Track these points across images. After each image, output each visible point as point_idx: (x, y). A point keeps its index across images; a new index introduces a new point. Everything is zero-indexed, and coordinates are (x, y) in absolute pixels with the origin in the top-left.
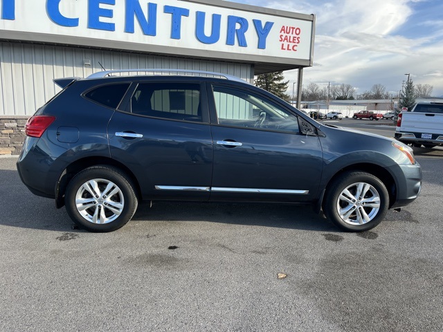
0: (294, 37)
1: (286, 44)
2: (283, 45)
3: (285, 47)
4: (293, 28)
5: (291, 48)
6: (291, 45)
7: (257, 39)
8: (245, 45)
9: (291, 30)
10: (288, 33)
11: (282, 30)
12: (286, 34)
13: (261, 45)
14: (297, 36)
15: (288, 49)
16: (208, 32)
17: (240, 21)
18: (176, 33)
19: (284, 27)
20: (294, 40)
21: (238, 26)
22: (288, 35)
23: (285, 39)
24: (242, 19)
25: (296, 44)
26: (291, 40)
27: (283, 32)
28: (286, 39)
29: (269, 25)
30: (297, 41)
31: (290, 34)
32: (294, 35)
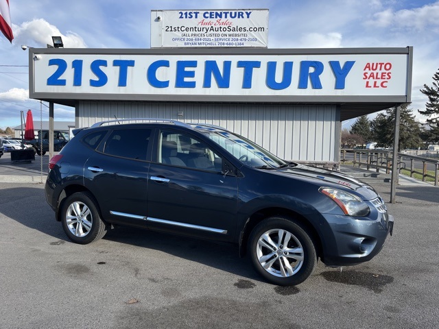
0: (382, 73)
1: (371, 82)
2: (368, 82)
3: (371, 84)
4: (381, 64)
5: (378, 84)
7: (334, 79)
8: (320, 87)
9: (379, 66)
10: (375, 70)
11: (366, 67)
12: (372, 71)
13: (340, 84)
14: (387, 72)
15: (375, 86)
16: (279, 78)
17: (314, 64)
19: (368, 64)
20: (382, 76)
21: (312, 70)
22: (375, 72)
23: (370, 76)
24: (316, 62)
25: (386, 80)
26: (379, 76)
27: (367, 69)
28: (372, 75)
29: (349, 65)
30: (387, 77)
31: (378, 70)
32: (383, 70)
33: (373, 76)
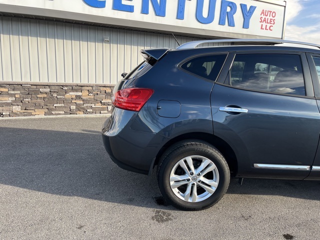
0: (271, 19)
1: (264, 24)
2: (262, 25)
3: (264, 27)
4: (271, 12)
5: (268, 28)
6: (269, 25)
7: (243, 20)
8: (233, 26)
9: (269, 13)
10: (267, 16)
11: (262, 13)
12: (265, 17)
13: (246, 25)
14: (273, 18)
15: (266, 29)
16: (205, 14)
17: (231, 5)
18: (180, 15)
19: (263, 10)
20: (271, 21)
21: (229, 9)
22: (267, 18)
23: (264, 21)
24: (232, 3)
25: (272, 25)
26: (269, 21)
27: (263, 14)
29: (253, 8)
30: (273, 22)
31: (268, 17)
32: (271, 17)
33: (265, 21)
